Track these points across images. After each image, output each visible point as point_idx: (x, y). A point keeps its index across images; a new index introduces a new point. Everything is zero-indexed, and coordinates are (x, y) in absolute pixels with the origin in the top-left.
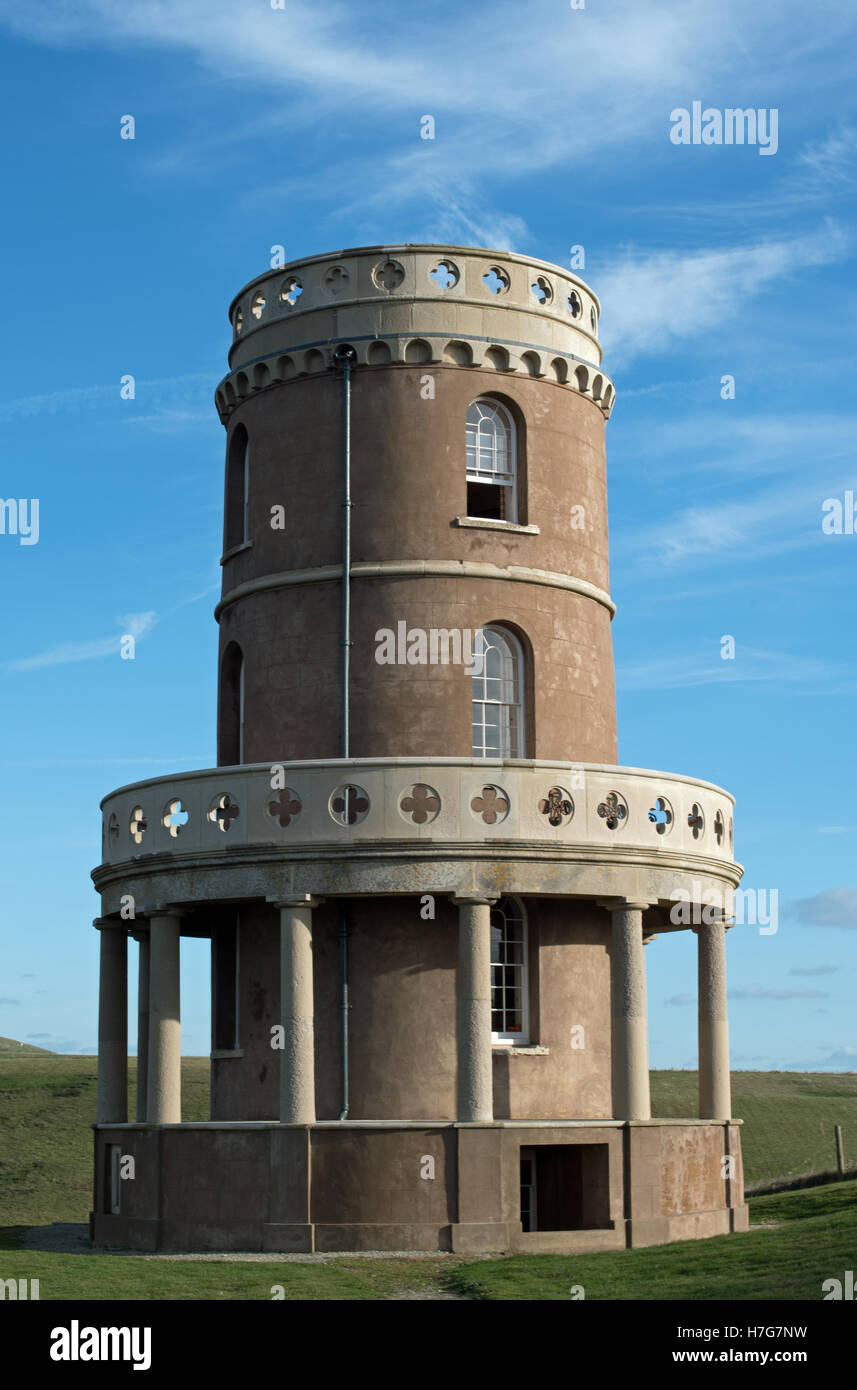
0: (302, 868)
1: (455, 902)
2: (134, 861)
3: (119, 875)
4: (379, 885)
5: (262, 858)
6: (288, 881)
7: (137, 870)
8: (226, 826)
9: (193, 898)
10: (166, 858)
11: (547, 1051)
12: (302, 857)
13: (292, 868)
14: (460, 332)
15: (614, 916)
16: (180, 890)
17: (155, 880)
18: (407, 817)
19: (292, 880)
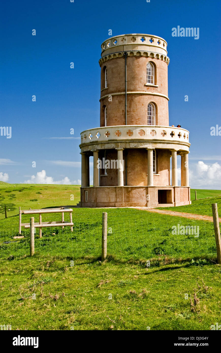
0: (122, 144)
1: (147, 149)
2: (90, 142)
3: (87, 145)
4: (135, 146)
5: (114, 142)
6: (119, 146)
7: (91, 144)
8: (108, 137)
9: (102, 149)
10: (97, 142)
11: (159, 175)
12: (122, 142)
13: (120, 144)
14: (146, 50)
15: (172, 152)
16: (99, 147)
17: (94, 146)
18: (139, 135)
19: (120, 145)
